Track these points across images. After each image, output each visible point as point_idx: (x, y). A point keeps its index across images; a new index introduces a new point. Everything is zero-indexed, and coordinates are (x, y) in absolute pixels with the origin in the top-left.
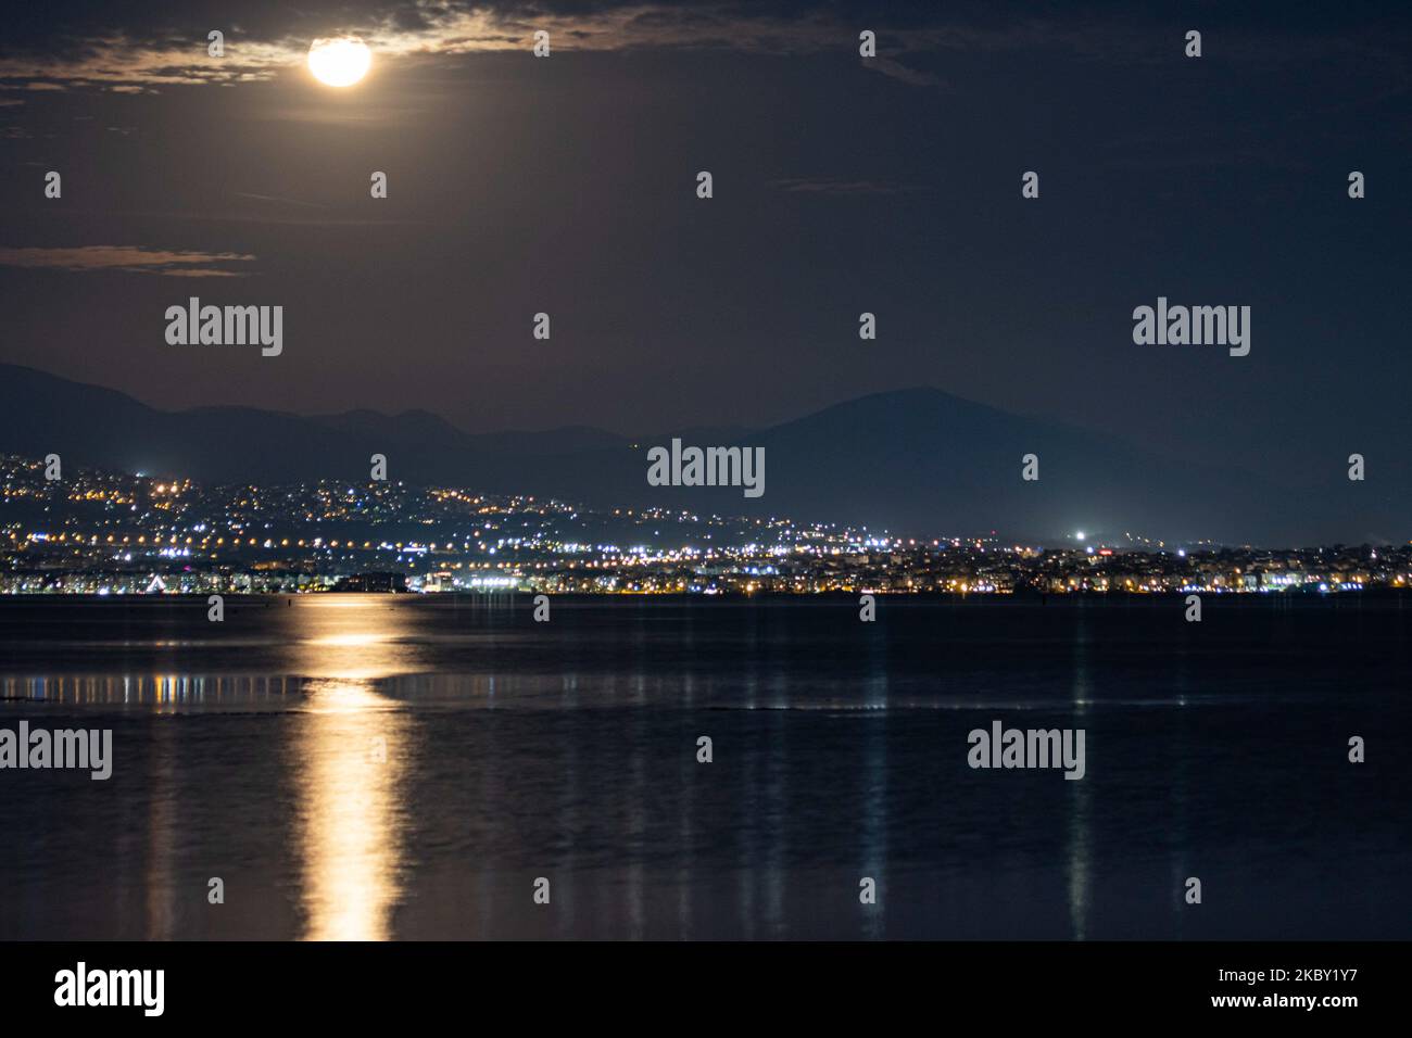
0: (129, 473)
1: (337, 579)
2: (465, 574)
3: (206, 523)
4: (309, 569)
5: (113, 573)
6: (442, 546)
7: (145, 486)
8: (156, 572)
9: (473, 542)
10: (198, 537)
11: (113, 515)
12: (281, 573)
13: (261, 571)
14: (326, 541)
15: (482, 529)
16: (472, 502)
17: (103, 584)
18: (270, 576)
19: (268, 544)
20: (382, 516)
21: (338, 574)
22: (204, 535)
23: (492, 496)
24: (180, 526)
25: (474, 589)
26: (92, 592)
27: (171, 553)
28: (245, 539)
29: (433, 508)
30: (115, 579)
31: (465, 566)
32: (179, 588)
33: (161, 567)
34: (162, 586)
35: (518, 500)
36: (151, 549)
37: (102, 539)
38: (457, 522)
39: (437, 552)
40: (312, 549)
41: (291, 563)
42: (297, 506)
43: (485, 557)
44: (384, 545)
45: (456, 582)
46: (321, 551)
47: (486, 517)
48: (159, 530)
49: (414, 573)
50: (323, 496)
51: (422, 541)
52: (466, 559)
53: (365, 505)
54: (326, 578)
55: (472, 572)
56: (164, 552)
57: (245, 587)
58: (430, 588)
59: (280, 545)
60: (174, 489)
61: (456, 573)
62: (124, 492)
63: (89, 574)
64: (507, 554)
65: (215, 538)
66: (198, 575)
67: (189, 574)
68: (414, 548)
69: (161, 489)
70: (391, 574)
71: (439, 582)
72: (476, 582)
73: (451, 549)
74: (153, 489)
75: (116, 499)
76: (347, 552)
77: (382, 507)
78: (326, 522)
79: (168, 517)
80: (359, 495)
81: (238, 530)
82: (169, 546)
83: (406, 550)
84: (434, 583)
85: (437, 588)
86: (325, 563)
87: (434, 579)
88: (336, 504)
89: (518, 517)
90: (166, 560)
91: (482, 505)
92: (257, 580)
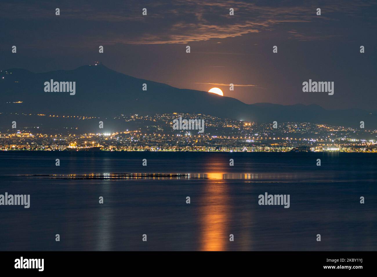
0: (238, 120)
1: (292, 148)
2: (326, 147)
3: (259, 134)
4: (285, 145)
5: (234, 146)
6: (319, 139)
7: (242, 123)
8: (245, 146)
9: (328, 139)
10: (256, 137)
11: (234, 131)
12: (278, 147)
13: (273, 146)
14: (289, 138)
15: (330, 135)
16: (328, 128)
17: (231, 149)
18: (275, 147)
19: (274, 139)
20: (304, 132)
21: (293, 147)
22: (258, 136)
23: (333, 127)
24: (251, 134)
25: (328, 151)
26: (228, 151)
27: (249, 141)
28: (268, 138)
29: (318, 130)
30: (235, 148)
31: (326, 145)
32: (251, 150)
33: (246, 145)
34: (246, 150)
35: (340, 128)
36: (244, 140)
37: (231, 137)
38: (324, 134)
39: (318, 141)
40: (286, 140)
41: (280, 144)
42: (282, 129)
43: (331, 143)
44: (304, 139)
45: (323, 149)
46: (288, 141)
47: (332, 132)
48: (246, 135)
49: (312, 147)
50: (288, 126)
51: (315, 138)
52: (326, 143)
53: (299, 129)
54: (290, 148)
55: (327, 146)
56: (247, 141)
57: (268, 150)
58: (317, 151)
59: (277, 139)
60: (250, 124)
61: (324, 147)
62: (237, 125)
63: (228, 146)
64: (337, 142)
65: (260, 137)
66: (256, 147)
67: (254, 146)
68: (312, 140)
69: (246, 124)
70: (306, 147)
71: (319, 149)
72: (328, 149)
73: (322, 140)
74: (244, 124)
75: (235, 127)
76: (295, 141)
77: (304, 129)
78: (290, 133)
79: (248, 131)
80: (298, 126)
81: (267, 135)
82: (249, 139)
83: (310, 140)
84: (318, 149)
85: (318, 151)
86: (289, 144)
87: (318, 148)
88: (292, 128)
89: (339, 132)
90: (248, 143)
91: (330, 129)
92: (271, 148)
